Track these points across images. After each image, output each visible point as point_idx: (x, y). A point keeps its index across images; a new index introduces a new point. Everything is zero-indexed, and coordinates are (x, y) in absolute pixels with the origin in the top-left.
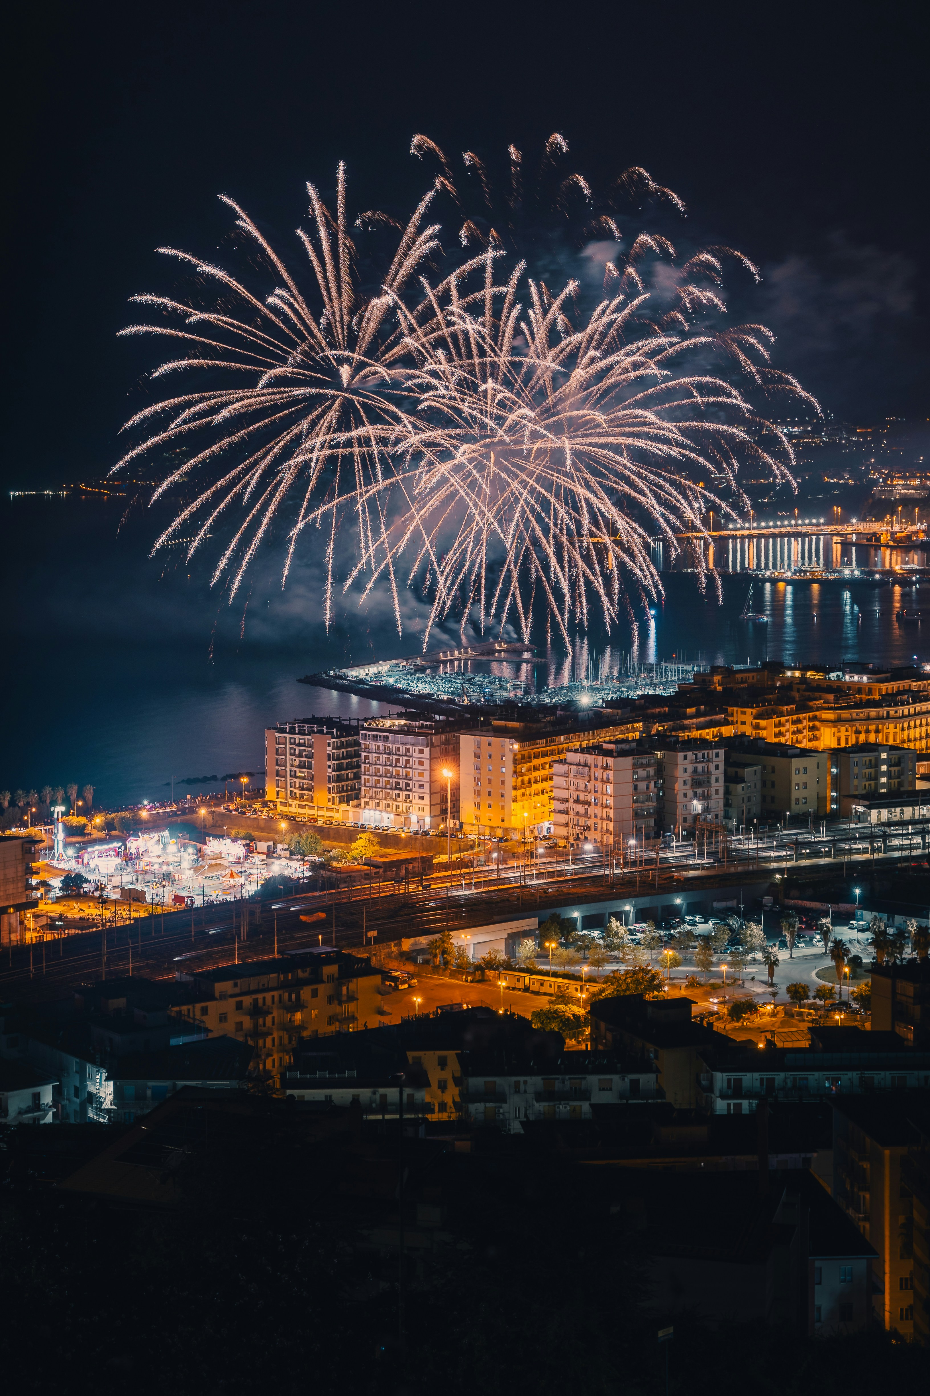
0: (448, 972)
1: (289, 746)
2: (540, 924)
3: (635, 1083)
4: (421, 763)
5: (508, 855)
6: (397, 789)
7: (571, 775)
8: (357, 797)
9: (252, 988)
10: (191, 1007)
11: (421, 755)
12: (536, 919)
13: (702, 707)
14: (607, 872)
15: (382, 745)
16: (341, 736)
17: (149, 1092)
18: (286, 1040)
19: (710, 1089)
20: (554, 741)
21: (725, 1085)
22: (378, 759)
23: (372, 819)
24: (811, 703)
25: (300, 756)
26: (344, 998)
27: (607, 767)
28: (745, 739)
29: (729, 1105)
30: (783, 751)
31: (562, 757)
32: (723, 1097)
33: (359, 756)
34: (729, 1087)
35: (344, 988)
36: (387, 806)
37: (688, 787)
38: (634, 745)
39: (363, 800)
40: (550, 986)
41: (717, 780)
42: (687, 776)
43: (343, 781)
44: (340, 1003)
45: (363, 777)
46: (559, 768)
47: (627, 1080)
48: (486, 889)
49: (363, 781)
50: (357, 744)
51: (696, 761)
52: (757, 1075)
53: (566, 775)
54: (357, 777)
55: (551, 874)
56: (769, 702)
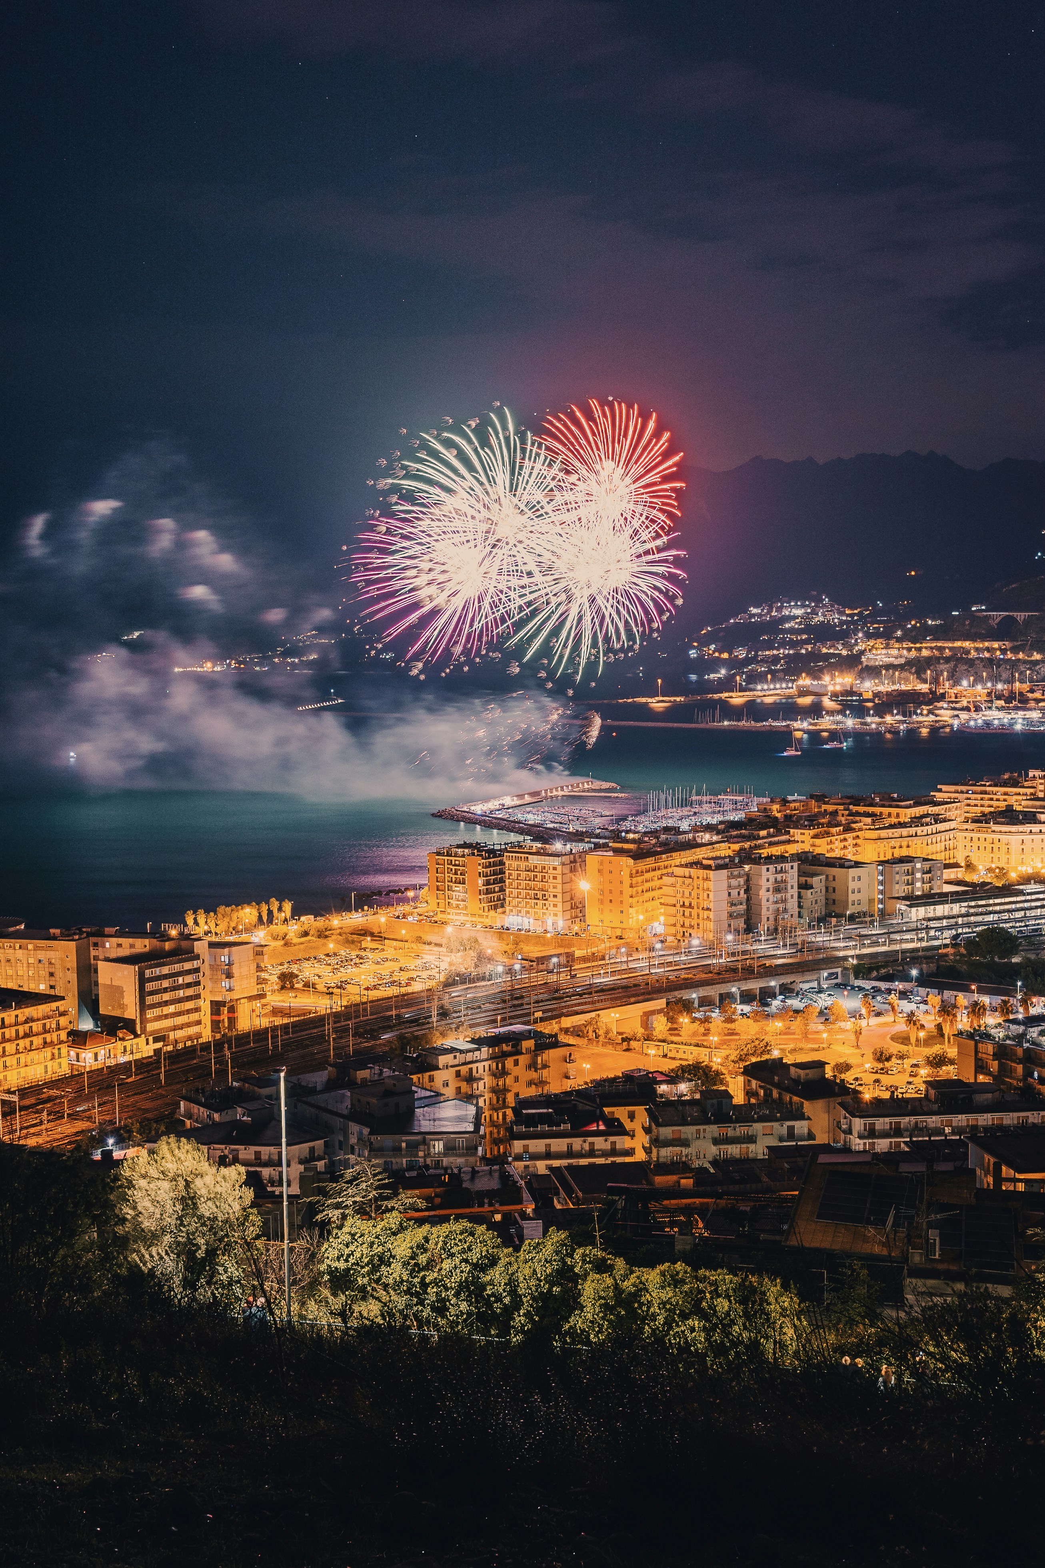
0: (601, 1043)
1: (446, 866)
2: (668, 1004)
3: (791, 1129)
4: (555, 878)
5: (632, 949)
6: (535, 899)
7: (678, 885)
8: (502, 906)
9: (467, 1060)
10: (419, 1075)
11: (554, 872)
12: (665, 1000)
13: (772, 830)
14: (714, 961)
15: (523, 865)
16: (489, 858)
17: (404, 1145)
18: (495, 1101)
19: (849, 1131)
20: (661, 858)
21: (863, 1128)
22: (519, 875)
23: (515, 923)
24: (854, 826)
25: (456, 873)
26: (539, 1066)
27: (707, 879)
28: (809, 854)
29: (891, 1142)
30: (841, 863)
31: (670, 870)
32: (860, 1137)
33: (504, 873)
34: (865, 1130)
35: (539, 1058)
36: (528, 912)
37: (771, 892)
38: (727, 860)
39: (508, 908)
40: (684, 1052)
41: (792, 887)
42: (770, 885)
43: (491, 893)
44: (536, 1071)
45: (507, 890)
46: (667, 880)
47: (785, 1126)
48: (619, 977)
49: (507, 893)
50: (502, 863)
51: (776, 872)
52: (887, 1120)
53: (673, 885)
54: (502, 890)
55: (670, 964)
56: (823, 824)
